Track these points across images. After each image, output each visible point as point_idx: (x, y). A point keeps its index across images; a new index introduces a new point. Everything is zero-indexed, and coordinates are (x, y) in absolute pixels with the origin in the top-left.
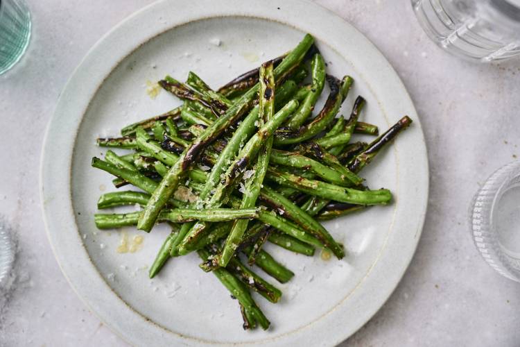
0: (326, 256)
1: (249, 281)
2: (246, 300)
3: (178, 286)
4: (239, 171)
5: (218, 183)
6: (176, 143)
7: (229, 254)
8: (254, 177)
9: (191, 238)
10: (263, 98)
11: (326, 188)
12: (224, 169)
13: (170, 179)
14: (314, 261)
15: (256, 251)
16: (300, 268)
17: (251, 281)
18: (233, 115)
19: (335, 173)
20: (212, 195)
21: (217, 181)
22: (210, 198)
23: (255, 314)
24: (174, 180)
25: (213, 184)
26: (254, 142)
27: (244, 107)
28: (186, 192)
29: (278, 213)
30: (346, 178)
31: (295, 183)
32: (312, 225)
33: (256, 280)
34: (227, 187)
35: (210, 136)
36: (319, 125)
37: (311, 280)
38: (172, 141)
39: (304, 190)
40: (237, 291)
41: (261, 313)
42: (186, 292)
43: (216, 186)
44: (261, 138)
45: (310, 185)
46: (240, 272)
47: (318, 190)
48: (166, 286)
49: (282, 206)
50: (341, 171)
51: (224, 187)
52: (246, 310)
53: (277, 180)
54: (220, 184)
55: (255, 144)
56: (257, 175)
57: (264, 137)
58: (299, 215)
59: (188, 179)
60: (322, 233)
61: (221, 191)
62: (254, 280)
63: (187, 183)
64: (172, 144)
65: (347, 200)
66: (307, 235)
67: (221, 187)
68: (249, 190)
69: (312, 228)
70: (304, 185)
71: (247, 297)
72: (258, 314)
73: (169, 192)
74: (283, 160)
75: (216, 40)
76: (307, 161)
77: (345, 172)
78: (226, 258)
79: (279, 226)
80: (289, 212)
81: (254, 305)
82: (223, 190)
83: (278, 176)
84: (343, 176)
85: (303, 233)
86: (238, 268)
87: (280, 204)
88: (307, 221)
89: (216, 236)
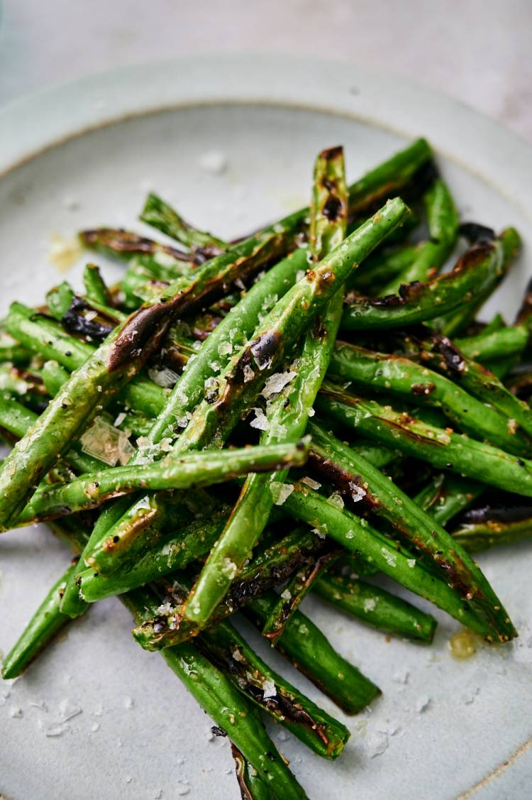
0: (464, 646)
1: (262, 692)
2: (254, 739)
3: (73, 709)
4: (254, 368)
5: (198, 402)
6: (100, 314)
7: (214, 589)
8: (291, 390)
9: (116, 539)
10: (319, 216)
11: (471, 448)
12: (215, 366)
13: (75, 389)
14: (434, 660)
15: (287, 607)
16: (396, 675)
17: (270, 690)
18: (245, 254)
19: (493, 414)
20: (180, 430)
21: (195, 395)
22: (175, 440)
23: (277, 777)
24: (86, 392)
25: (185, 400)
26: (296, 296)
27: (272, 241)
28: (114, 440)
29: (348, 499)
30: (520, 429)
31: (394, 424)
32: (436, 536)
33: (283, 689)
34: (220, 408)
35: (186, 290)
36: (456, 285)
37: (425, 709)
38: (90, 308)
39: (415, 446)
40: (231, 711)
41: (292, 777)
42: (95, 727)
43: (191, 408)
44: (313, 286)
45: (431, 435)
46: (242, 668)
47: (452, 447)
48: (45, 708)
49: (358, 477)
50: (506, 410)
51: (214, 407)
52: (252, 772)
53: (349, 415)
54: (204, 403)
55: (300, 300)
56: (298, 386)
57: (323, 284)
58: (403, 506)
59: (121, 409)
60: (461, 563)
61: (205, 418)
62: (278, 689)
63: (119, 421)
64: (90, 316)
65: (523, 483)
66: (420, 571)
67: (204, 410)
68: (276, 420)
69: (436, 546)
70: (416, 432)
71: (256, 732)
72: (286, 780)
73: (69, 424)
74: (364, 369)
75: (213, 160)
76: (423, 377)
77: (517, 411)
78: (206, 599)
79: (350, 535)
80: (378, 497)
81: (273, 755)
82: (211, 418)
83: (352, 405)
84: (512, 424)
85: (412, 563)
86: (237, 655)
87: (356, 473)
88: (423, 524)
89: (182, 551)
